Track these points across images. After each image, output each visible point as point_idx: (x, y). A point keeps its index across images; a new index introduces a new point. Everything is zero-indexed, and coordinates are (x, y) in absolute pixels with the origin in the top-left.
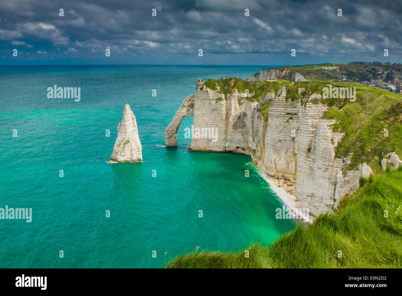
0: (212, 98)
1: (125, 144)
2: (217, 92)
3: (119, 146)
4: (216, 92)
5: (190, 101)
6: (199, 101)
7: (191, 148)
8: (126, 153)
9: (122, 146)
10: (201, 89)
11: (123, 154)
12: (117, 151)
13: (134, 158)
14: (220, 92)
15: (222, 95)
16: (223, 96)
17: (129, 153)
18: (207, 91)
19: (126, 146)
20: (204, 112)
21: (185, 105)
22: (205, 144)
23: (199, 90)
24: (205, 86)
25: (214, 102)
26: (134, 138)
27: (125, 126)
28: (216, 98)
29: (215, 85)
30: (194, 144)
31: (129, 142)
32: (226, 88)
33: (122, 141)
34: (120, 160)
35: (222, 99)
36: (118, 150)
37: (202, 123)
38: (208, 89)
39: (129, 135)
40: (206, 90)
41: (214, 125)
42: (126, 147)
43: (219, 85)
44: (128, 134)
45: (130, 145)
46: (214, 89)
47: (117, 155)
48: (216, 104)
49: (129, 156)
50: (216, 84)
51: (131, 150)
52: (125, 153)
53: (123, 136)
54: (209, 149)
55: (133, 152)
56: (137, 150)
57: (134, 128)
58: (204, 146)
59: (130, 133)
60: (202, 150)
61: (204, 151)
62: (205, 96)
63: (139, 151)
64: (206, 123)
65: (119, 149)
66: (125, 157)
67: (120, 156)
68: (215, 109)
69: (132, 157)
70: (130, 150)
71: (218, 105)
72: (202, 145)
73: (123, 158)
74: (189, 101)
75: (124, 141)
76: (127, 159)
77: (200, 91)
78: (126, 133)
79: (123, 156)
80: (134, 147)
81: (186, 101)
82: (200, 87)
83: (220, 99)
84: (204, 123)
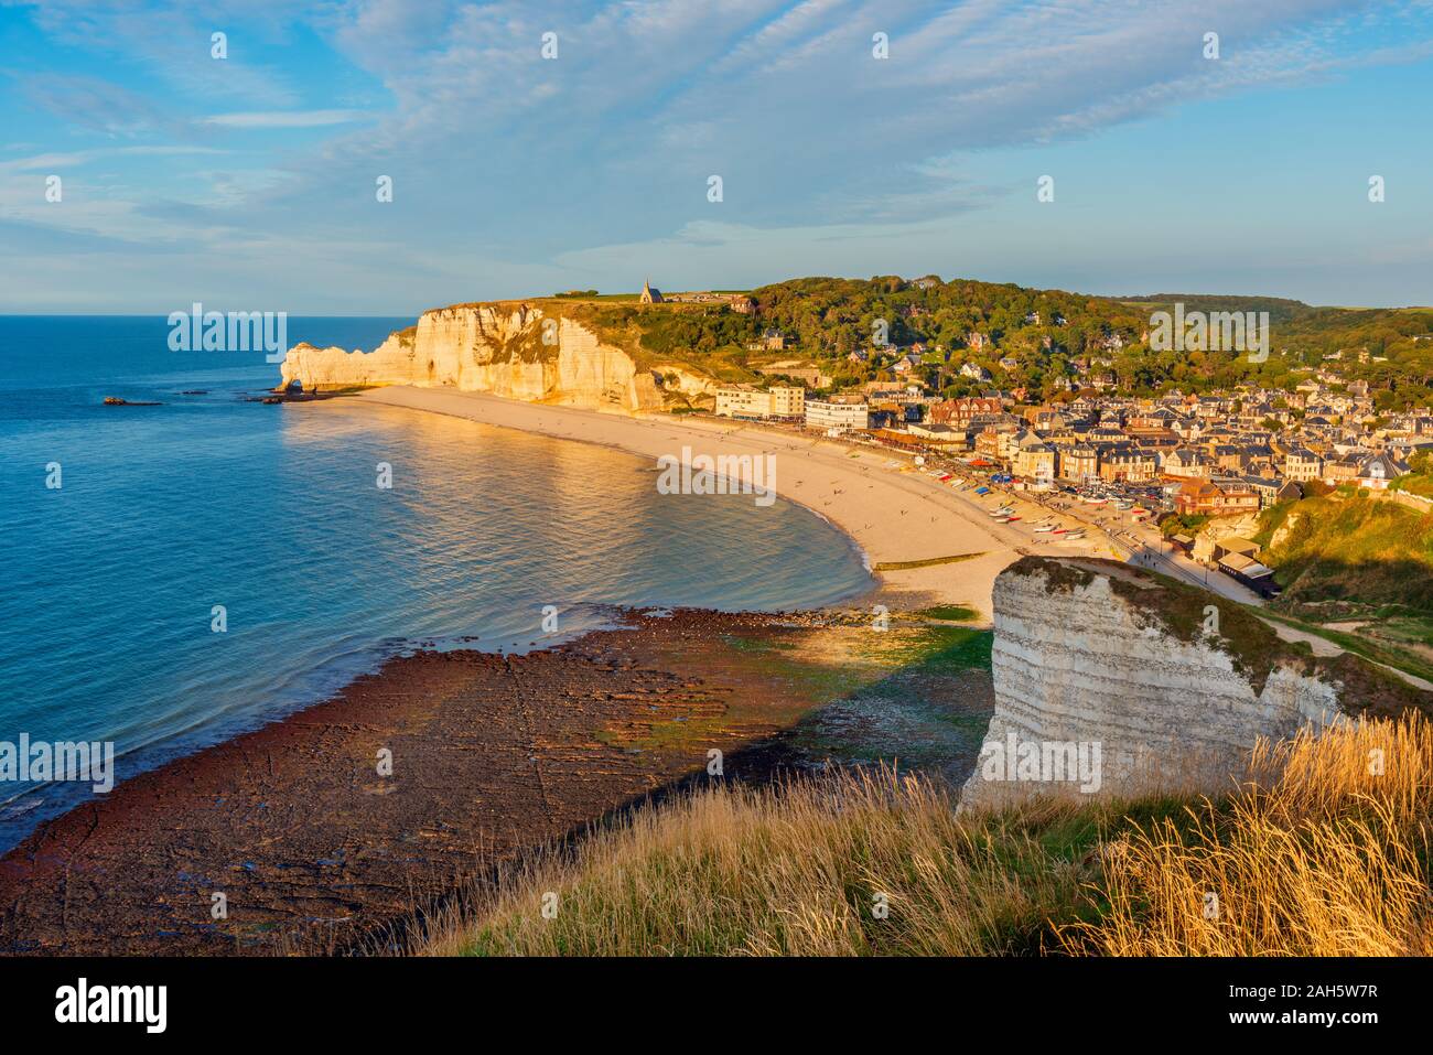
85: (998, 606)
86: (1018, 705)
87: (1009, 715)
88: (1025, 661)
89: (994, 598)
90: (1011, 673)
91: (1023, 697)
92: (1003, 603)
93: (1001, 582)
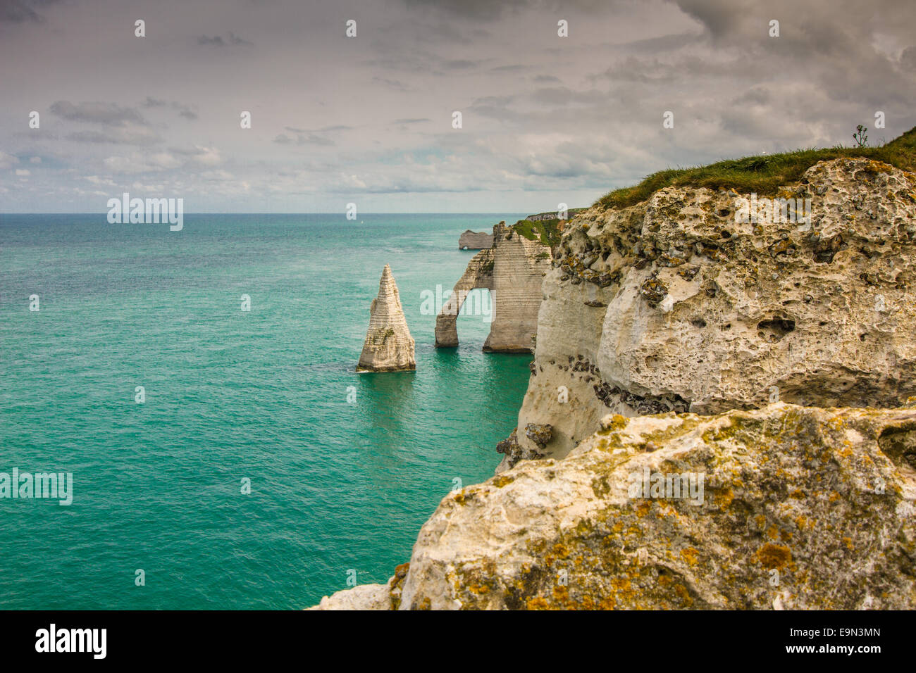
0: (529, 254)
1: (386, 336)
2: (538, 243)
3: (374, 341)
4: (535, 243)
5: (481, 260)
6: (504, 260)
7: (491, 346)
8: (388, 355)
9: (380, 341)
10: (509, 238)
11: (383, 355)
12: (372, 351)
13: (402, 363)
14: (542, 243)
15: (546, 248)
16: (549, 250)
17: (393, 353)
18: (520, 242)
19: (389, 340)
20: (514, 279)
21: (472, 268)
22: (515, 338)
23: (505, 239)
24: (515, 233)
25: (533, 262)
26: (401, 326)
27: (386, 304)
28: (536, 253)
29: (533, 231)
30: (496, 339)
31: (393, 333)
32: (550, 236)
33: (380, 332)
34: (377, 367)
35: (548, 255)
36: (374, 349)
37: (511, 300)
38: (522, 238)
39: (392, 322)
40: (519, 240)
41: (533, 302)
42: (389, 343)
43: (540, 231)
44: (390, 320)
45: (394, 339)
46: (531, 238)
47: (373, 357)
48: (537, 265)
49: (394, 359)
50: (535, 229)
51: (397, 349)
52: (387, 353)
53: (382, 323)
54: (522, 346)
55: (401, 352)
56: (408, 349)
57: (398, 309)
58: (514, 341)
59: (393, 317)
60: (510, 348)
61: (513, 350)
62: (515, 250)
63: (411, 350)
64: (517, 300)
65: (375, 346)
66: (386, 361)
67: (378, 359)
68: (535, 273)
69: (399, 361)
70: (394, 348)
71: (540, 266)
72: (511, 340)
73: (383, 362)
74: (479, 261)
75: (384, 332)
76: (391, 365)
77: (508, 242)
78: (386, 317)
79: (382, 359)
80: (402, 343)
81: (475, 261)
82: (507, 234)
83: (544, 256)
84: (515, 300)
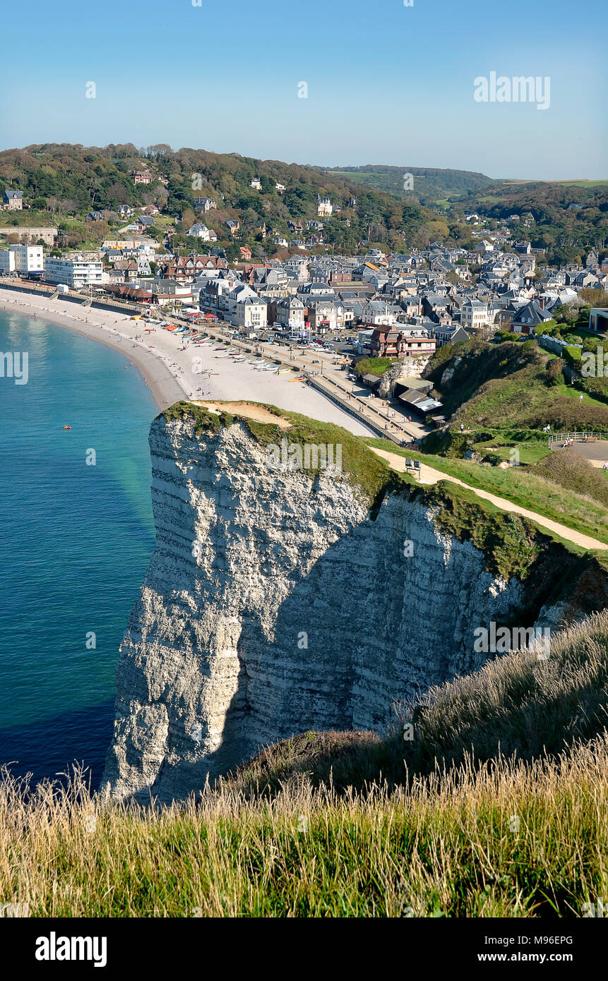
85: (154, 449)
86: (174, 538)
87: (167, 547)
88: (178, 498)
89: (151, 441)
90: (167, 509)
91: (178, 530)
92: (158, 446)
93: (156, 427)
